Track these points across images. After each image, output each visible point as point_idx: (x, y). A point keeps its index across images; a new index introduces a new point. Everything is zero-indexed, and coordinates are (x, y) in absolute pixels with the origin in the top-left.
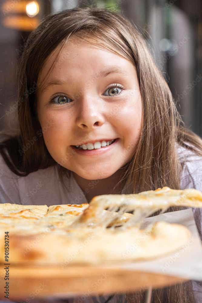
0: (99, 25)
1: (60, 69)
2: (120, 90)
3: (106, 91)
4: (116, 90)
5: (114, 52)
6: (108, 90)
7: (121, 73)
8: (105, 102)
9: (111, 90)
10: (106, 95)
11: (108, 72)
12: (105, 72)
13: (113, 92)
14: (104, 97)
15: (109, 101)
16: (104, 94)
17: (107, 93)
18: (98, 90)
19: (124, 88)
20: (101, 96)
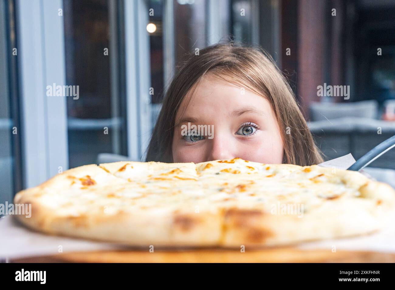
0: (237, 61)
1: (193, 106)
2: (254, 130)
3: (239, 129)
4: (250, 129)
5: (250, 89)
6: (242, 129)
7: (256, 112)
8: (238, 142)
9: (246, 129)
10: (239, 134)
11: (242, 111)
12: (238, 111)
13: (247, 131)
14: (237, 136)
15: (243, 139)
16: (237, 133)
17: (241, 132)
18: (231, 129)
19: (259, 127)
20: (234, 135)
